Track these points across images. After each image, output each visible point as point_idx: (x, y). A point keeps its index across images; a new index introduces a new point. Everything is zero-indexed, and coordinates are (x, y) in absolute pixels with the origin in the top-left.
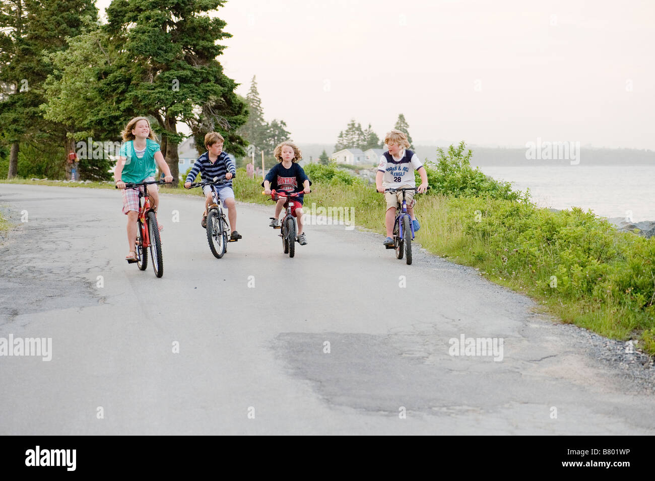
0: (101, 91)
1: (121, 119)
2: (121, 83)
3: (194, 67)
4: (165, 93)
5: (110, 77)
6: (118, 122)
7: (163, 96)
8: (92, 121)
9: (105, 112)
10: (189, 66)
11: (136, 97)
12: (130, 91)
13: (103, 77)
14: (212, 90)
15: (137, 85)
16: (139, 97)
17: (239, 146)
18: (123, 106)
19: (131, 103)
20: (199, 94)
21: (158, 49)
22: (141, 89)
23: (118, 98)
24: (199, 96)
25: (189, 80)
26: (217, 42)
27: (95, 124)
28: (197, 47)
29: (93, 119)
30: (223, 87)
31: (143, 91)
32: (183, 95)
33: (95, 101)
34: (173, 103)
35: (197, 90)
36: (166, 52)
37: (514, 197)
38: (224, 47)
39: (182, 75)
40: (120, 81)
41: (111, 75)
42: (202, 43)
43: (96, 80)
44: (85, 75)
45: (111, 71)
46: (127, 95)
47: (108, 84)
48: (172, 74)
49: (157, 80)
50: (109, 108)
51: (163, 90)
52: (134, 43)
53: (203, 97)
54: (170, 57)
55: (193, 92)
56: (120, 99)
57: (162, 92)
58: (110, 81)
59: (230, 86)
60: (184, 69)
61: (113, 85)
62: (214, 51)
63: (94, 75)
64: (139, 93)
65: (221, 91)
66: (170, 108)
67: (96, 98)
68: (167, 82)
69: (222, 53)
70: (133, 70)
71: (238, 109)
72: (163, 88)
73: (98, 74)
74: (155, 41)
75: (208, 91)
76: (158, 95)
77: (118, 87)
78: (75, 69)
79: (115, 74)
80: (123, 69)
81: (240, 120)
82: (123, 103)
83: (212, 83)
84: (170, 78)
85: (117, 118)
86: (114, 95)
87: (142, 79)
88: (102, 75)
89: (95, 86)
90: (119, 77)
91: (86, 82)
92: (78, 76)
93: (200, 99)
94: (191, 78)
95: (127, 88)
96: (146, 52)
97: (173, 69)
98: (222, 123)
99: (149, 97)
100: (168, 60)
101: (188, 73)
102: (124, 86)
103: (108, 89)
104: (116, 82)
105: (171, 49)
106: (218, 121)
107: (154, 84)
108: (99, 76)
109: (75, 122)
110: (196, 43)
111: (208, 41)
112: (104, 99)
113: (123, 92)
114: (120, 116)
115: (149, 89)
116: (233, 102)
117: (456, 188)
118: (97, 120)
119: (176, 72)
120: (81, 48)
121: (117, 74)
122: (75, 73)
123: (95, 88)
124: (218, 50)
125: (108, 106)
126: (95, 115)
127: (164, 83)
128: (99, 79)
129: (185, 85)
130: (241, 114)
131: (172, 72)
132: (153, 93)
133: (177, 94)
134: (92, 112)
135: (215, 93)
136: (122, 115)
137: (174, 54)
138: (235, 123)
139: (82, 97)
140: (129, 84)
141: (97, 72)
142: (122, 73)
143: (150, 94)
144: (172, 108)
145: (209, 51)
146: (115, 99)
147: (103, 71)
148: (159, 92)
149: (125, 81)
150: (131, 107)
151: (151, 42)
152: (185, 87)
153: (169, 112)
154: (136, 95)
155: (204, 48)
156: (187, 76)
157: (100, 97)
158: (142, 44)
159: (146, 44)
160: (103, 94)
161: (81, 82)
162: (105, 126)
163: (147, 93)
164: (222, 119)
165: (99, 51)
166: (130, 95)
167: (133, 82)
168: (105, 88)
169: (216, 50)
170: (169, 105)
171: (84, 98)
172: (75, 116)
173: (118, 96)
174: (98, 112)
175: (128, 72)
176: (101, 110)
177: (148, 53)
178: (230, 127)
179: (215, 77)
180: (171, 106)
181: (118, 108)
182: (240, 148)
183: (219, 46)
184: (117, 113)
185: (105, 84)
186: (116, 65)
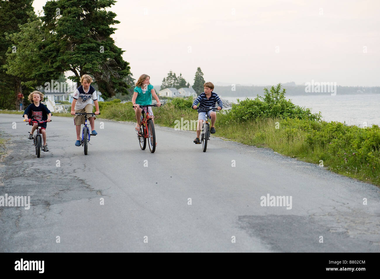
0: (41, 56)
1: (54, 73)
2: (54, 51)
3: (98, 41)
4: (80, 57)
5: (47, 48)
6: (52, 75)
7: (79, 59)
8: (36, 75)
9: (44, 69)
10: (95, 41)
11: (63, 60)
12: (59, 57)
13: (43, 48)
14: (109, 55)
15: (63, 52)
16: (65, 60)
17: (125, 88)
18: (55, 65)
19: (60, 64)
20: (101, 58)
21: (76, 30)
22: (66, 55)
23: (52, 60)
24: (101, 59)
25: (95, 49)
26: (111, 26)
27: (38, 76)
28: (99, 29)
29: (37, 73)
30: (115, 53)
31: (67, 56)
32: (91, 58)
33: (37, 63)
34: (85, 63)
35: (99, 55)
36: (80, 32)
37: (313, 117)
38: (115, 29)
39: (91, 46)
40: (53, 50)
41: (48, 47)
42: (102, 27)
43: (38, 50)
44: (31, 47)
45: (47, 44)
46: (58, 59)
47: (46, 52)
48: (85, 46)
49: (76, 49)
50: (47, 66)
51: (80, 55)
52: (61, 27)
53: (103, 59)
54: (83, 35)
55: (97, 56)
56: (53, 61)
57: (79, 56)
58: (47, 50)
59: (119, 52)
60: (91, 43)
61: (49, 53)
62: (109, 31)
63: (37, 47)
64: (65, 57)
65: (114, 56)
66: (84, 66)
67: (38, 61)
68: (81, 50)
69: (114, 33)
70: (60, 44)
71: (124, 66)
72: (79, 54)
73: (39, 46)
74: (74, 26)
75: (106, 56)
76: (76, 58)
77: (52, 54)
78: (24, 44)
79: (50, 46)
80: (55, 43)
81: (125, 73)
82: (55, 64)
83: (109, 50)
84: (83, 48)
85: (51, 73)
86: (49, 58)
87: (66, 49)
88: (42, 47)
89: (37, 53)
90: (53, 48)
91: (32, 51)
92: (26, 48)
93: (102, 60)
94: (96, 48)
95: (58, 54)
96: (69, 32)
97: (85, 42)
98: (115, 75)
99: (71, 60)
100: (82, 37)
101: (94, 45)
102: (55, 53)
103: (46, 55)
104: (51, 51)
105: (84, 31)
106: (113, 73)
107: (74, 52)
108: (40, 47)
109: (25, 75)
110: (99, 27)
111: (105, 25)
112: (43, 61)
113: (55, 57)
114: (54, 71)
115: (71, 55)
116: (121, 62)
117: (278, 112)
118: (39, 74)
119: (87, 44)
120: (28, 31)
121: (51, 46)
122: (25, 46)
123: (38, 55)
124: (112, 31)
125: (46, 66)
126: (38, 71)
127: (80, 51)
128: (40, 49)
129: (92, 52)
130: (125, 69)
131: (84, 44)
132: (73, 57)
133: (88, 58)
134: (36, 69)
135: (110, 57)
136: (55, 71)
137: (85, 33)
138: (122, 75)
139: (29, 60)
140: (59, 52)
141: (38, 45)
142: (54, 46)
143: (71, 58)
144: (85, 66)
145: (106, 32)
146: (50, 61)
147: (42, 45)
148: (77, 57)
149: (56, 50)
150: (60, 66)
151: (72, 27)
152: (92, 53)
153: (83, 69)
154: (63, 59)
155: (103, 30)
156: (93, 47)
157: (41, 60)
158: (66, 28)
159: (68, 28)
160: (43, 58)
161: (28, 51)
162: (44, 78)
163: (70, 58)
164: (115, 72)
165: (38, 32)
166: (60, 59)
167: (61, 51)
168: (44, 55)
169: (110, 31)
170: (83, 65)
171: (30, 61)
172: (25, 72)
173: (52, 59)
174: (40, 69)
175: (58, 45)
176: (41, 68)
177: (70, 34)
178: (119, 77)
179: (110, 47)
180: (84, 65)
181: (52, 67)
182: (125, 90)
183: (112, 28)
184: (52, 70)
185: (43, 52)
186: (50, 41)
